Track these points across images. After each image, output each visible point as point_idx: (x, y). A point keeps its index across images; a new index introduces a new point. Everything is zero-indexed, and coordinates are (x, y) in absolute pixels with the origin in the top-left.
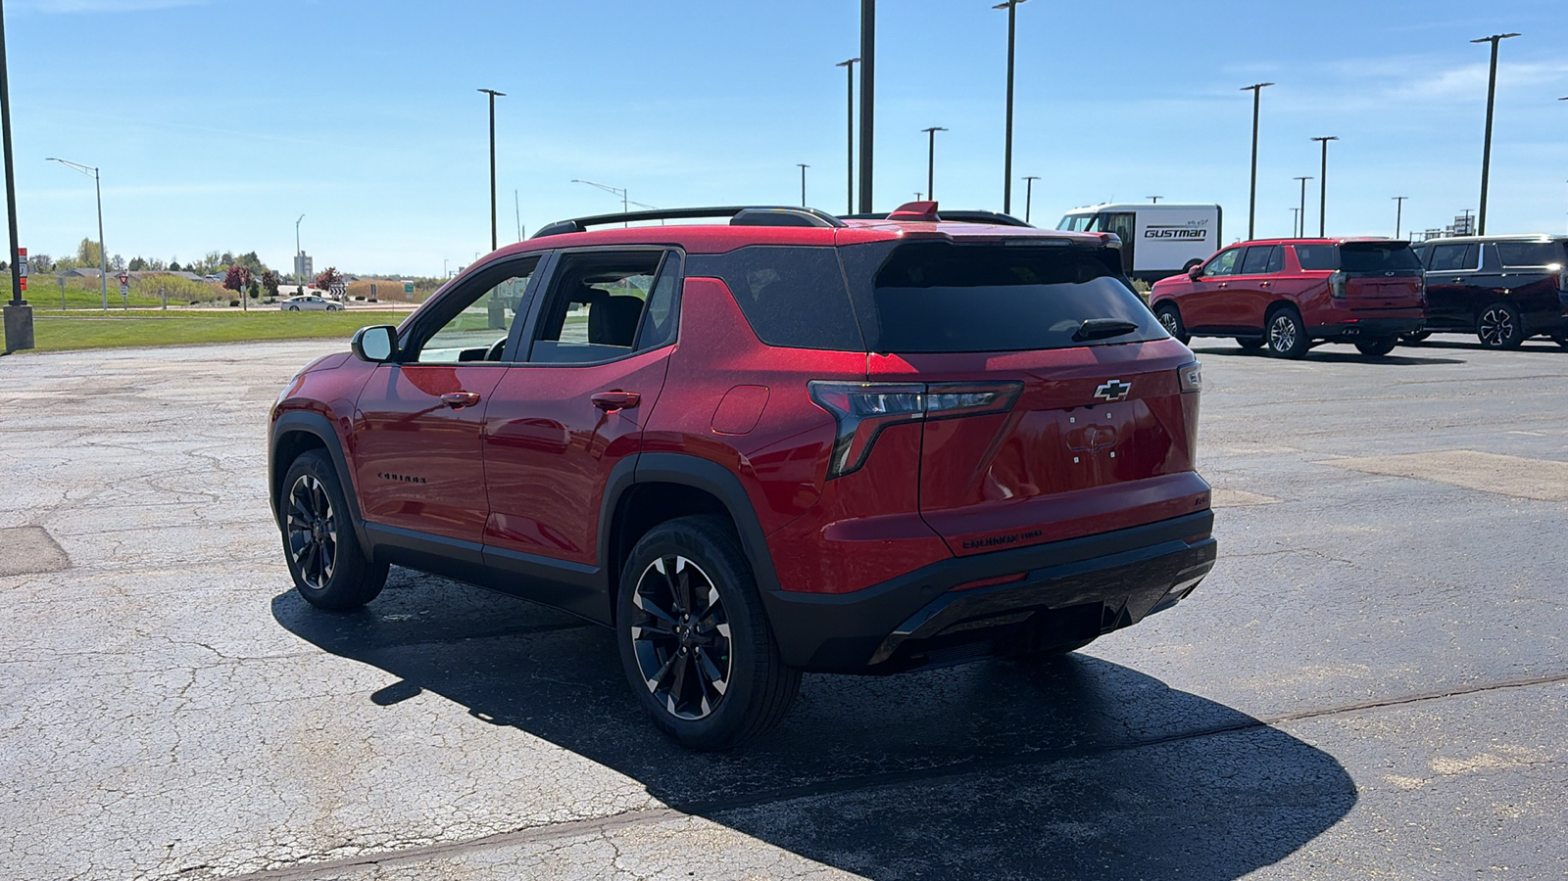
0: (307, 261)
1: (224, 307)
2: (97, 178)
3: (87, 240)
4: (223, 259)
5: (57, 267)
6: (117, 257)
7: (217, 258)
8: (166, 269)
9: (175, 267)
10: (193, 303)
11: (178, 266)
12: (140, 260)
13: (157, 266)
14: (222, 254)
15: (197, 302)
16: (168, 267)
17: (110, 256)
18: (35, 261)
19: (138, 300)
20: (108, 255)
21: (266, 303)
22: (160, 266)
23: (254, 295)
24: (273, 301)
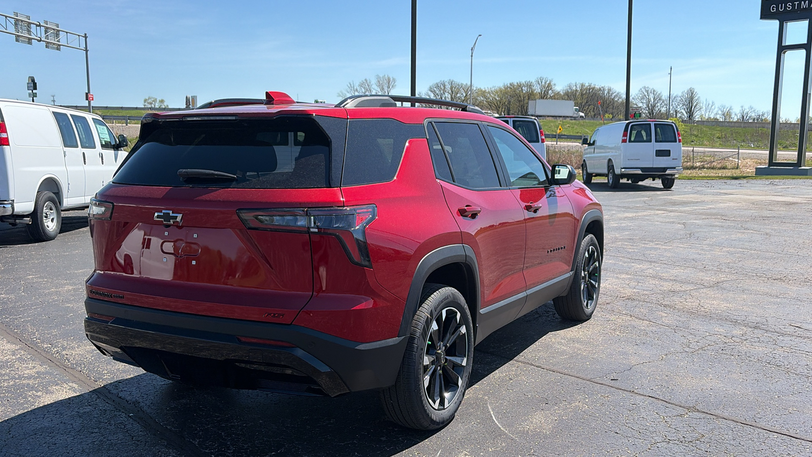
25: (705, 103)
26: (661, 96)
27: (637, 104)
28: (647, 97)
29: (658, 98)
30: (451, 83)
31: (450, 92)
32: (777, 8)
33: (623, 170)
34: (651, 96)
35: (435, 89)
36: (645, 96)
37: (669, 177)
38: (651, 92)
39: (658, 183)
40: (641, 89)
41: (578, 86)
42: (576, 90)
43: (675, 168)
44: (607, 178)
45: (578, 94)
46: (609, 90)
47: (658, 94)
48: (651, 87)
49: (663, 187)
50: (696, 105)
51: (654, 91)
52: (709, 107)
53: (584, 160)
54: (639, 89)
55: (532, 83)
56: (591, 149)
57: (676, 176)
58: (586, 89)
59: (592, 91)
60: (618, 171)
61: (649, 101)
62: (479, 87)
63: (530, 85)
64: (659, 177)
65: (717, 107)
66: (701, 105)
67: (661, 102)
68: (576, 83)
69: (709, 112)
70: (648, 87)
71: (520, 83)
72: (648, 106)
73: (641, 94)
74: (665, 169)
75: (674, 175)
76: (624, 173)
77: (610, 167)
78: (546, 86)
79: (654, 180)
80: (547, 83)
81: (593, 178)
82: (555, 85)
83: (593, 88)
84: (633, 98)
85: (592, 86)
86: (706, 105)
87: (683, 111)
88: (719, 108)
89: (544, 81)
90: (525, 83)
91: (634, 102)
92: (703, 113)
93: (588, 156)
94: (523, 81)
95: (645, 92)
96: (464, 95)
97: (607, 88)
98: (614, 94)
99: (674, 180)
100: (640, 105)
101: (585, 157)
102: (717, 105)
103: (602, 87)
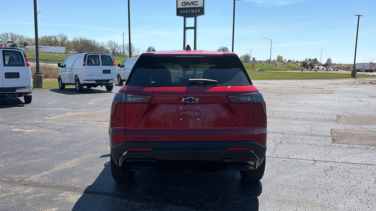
0: (330, 60)
1: (299, 71)
2: (271, 42)
3: (279, 56)
4: (309, 60)
5: (272, 62)
6: (285, 59)
7: (307, 60)
8: (295, 62)
9: (297, 62)
10: (293, 70)
11: (298, 62)
12: (290, 60)
13: (293, 61)
14: (309, 59)
15: (294, 70)
16: (296, 62)
17: (284, 59)
18: (268, 60)
19: (283, 69)
20: (283, 59)
21: (310, 70)
22: (294, 62)
23: (307, 68)
24: (311, 70)
25: (136, 49)
26: (118, 45)
27: (107, 48)
28: (111, 45)
29: (116, 46)
30: (12, 34)
31: (11, 38)
32: (183, 12)
33: (85, 81)
34: (113, 45)
35: (2, 37)
36: (110, 45)
37: (110, 85)
38: (113, 43)
39: (104, 88)
40: (108, 42)
41: (79, 39)
42: (78, 41)
43: (113, 80)
44: (75, 86)
45: (79, 42)
46: (94, 41)
47: (116, 44)
48: (113, 41)
49: (107, 90)
50: (133, 49)
51: (114, 43)
52: (138, 51)
53: (59, 76)
54: (107, 42)
55: (56, 36)
56: (64, 69)
57: (114, 84)
58: (83, 40)
59: (86, 42)
60: (82, 82)
61: (112, 47)
62: (27, 37)
63: (55, 38)
64: (104, 85)
65: (141, 51)
66: (135, 50)
67: (118, 48)
68: (78, 37)
69: (138, 53)
70: (111, 41)
71: (50, 36)
72: (112, 49)
73: (108, 44)
74: (108, 81)
75: (113, 84)
76: (86, 83)
77: (77, 80)
78: (64, 38)
79: (102, 86)
80: (64, 36)
81: (66, 86)
82: (68, 38)
83: (87, 40)
84: (105, 46)
85: (86, 39)
86: (137, 50)
87: (127, 52)
88: (142, 51)
89: (62, 36)
90: (53, 36)
91: (106, 47)
92: (136, 53)
93: (62, 73)
94: (52, 35)
95: (110, 43)
96: (19, 41)
97: (93, 40)
98: (97, 43)
99: (113, 86)
100: (109, 49)
101: (60, 74)
102: (141, 50)
103: (91, 40)
